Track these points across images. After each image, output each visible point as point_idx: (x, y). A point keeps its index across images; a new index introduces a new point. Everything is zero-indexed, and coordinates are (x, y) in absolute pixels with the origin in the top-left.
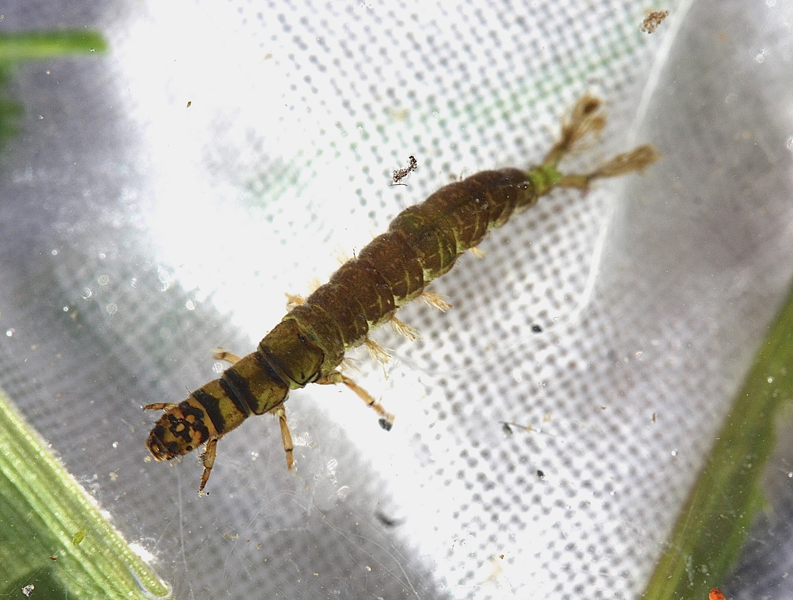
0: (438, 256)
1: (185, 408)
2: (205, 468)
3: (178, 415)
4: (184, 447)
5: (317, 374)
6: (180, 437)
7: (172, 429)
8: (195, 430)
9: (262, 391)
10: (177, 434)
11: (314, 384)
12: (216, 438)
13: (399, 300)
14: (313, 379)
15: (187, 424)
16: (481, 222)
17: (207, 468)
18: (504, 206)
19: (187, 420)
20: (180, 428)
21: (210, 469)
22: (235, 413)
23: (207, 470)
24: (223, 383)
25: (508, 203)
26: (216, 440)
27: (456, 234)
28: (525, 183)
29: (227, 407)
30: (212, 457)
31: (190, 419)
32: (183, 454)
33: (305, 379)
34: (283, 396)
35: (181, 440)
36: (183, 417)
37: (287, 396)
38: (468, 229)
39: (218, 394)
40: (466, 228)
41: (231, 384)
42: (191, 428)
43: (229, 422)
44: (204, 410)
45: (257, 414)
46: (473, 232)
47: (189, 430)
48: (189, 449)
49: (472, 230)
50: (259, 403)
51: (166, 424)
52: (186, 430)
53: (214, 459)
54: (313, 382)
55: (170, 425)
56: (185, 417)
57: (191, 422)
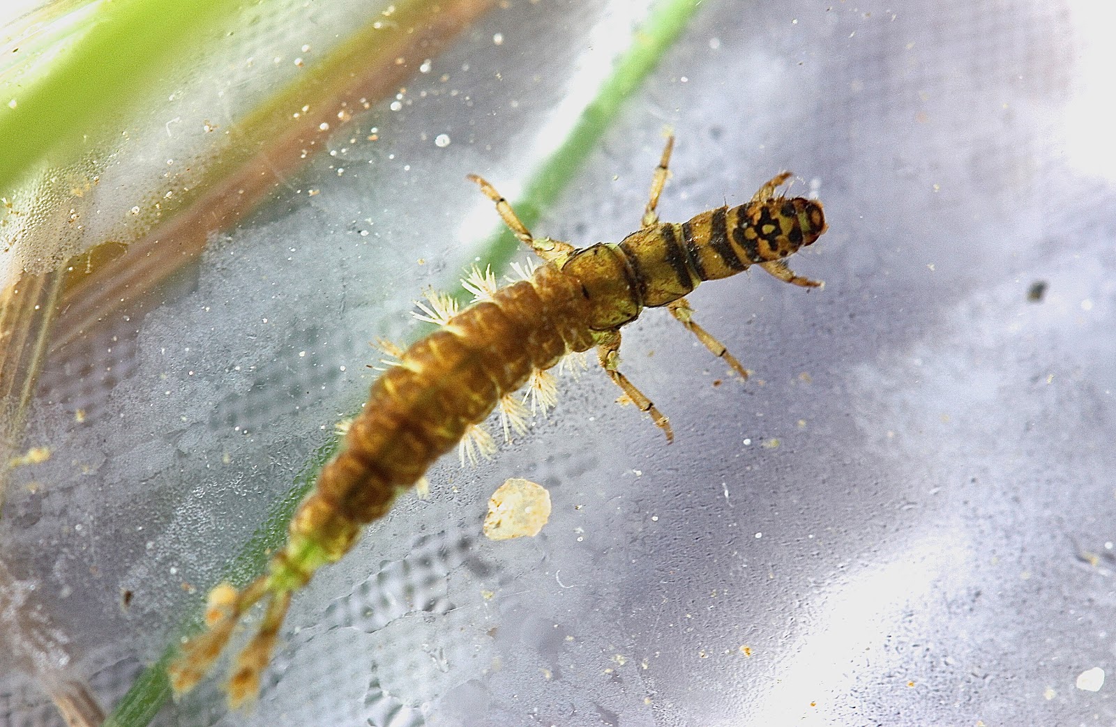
3: (764, 245)
4: (775, 205)
6: (773, 218)
8: (752, 218)
15: (758, 229)
19: (756, 235)
31: (751, 233)
35: (774, 213)
36: (760, 240)
42: (755, 223)
47: (759, 221)
48: (770, 201)
51: (785, 243)
52: (761, 223)
56: (756, 240)
57: (751, 230)
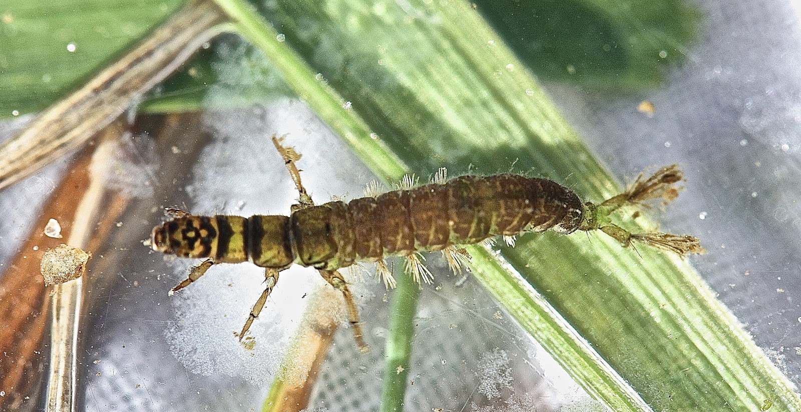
0: (470, 228)
1: (205, 222)
2: (188, 278)
3: (196, 224)
4: (184, 251)
5: (323, 264)
6: (187, 241)
7: (184, 232)
8: (201, 243)
9: (270, 249)
10: (185, 238)
11: (317, 270)
12: (213, 262)
13: (419, 245)
14: (317, 266)
16: (521, 220)
17: (190, 279)
18: (550, 218)
19: (200, 232)
20: (192, 234)
21: (192, 281)
22: (240, 251)
23: (189, 280)
24: (246, 222)
25: (554, 217)
26: (212, 263)
27: (494, 219)
28: (578, 211)
29: (237, 243)
30: (200, 274)
31: (204, 233)
32: (178, 256)
33: (311, 262)
34: (285, 264)
35: (185, 245)
36: (198, 228)
37: (289, 266)
38: (506, 220)
39: (237, 228)
40: (505, 218)
41: (251, 227)
42: (199, 240)
43: (230, 256)
44: (218, 233)
45: (255, 263)
46: (510, 224)
47: (197, 240)
48: (187, 255)
49: (510, 223)
50: (262, 256)
51: (182, 224)
53: (200, 276)
54: (316, 268)
55: (184, 227)
56: (201, 228)
57: (202, 235)
